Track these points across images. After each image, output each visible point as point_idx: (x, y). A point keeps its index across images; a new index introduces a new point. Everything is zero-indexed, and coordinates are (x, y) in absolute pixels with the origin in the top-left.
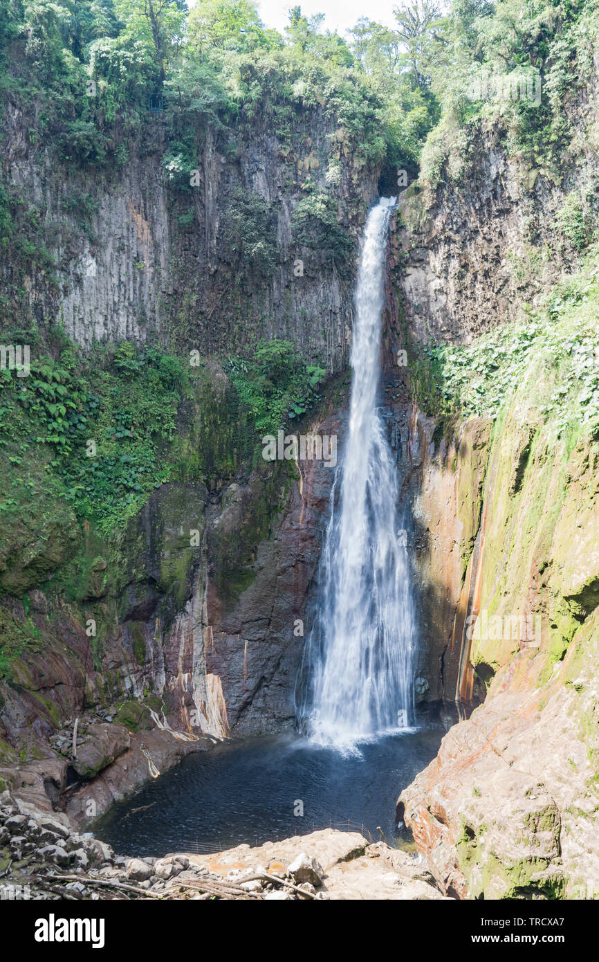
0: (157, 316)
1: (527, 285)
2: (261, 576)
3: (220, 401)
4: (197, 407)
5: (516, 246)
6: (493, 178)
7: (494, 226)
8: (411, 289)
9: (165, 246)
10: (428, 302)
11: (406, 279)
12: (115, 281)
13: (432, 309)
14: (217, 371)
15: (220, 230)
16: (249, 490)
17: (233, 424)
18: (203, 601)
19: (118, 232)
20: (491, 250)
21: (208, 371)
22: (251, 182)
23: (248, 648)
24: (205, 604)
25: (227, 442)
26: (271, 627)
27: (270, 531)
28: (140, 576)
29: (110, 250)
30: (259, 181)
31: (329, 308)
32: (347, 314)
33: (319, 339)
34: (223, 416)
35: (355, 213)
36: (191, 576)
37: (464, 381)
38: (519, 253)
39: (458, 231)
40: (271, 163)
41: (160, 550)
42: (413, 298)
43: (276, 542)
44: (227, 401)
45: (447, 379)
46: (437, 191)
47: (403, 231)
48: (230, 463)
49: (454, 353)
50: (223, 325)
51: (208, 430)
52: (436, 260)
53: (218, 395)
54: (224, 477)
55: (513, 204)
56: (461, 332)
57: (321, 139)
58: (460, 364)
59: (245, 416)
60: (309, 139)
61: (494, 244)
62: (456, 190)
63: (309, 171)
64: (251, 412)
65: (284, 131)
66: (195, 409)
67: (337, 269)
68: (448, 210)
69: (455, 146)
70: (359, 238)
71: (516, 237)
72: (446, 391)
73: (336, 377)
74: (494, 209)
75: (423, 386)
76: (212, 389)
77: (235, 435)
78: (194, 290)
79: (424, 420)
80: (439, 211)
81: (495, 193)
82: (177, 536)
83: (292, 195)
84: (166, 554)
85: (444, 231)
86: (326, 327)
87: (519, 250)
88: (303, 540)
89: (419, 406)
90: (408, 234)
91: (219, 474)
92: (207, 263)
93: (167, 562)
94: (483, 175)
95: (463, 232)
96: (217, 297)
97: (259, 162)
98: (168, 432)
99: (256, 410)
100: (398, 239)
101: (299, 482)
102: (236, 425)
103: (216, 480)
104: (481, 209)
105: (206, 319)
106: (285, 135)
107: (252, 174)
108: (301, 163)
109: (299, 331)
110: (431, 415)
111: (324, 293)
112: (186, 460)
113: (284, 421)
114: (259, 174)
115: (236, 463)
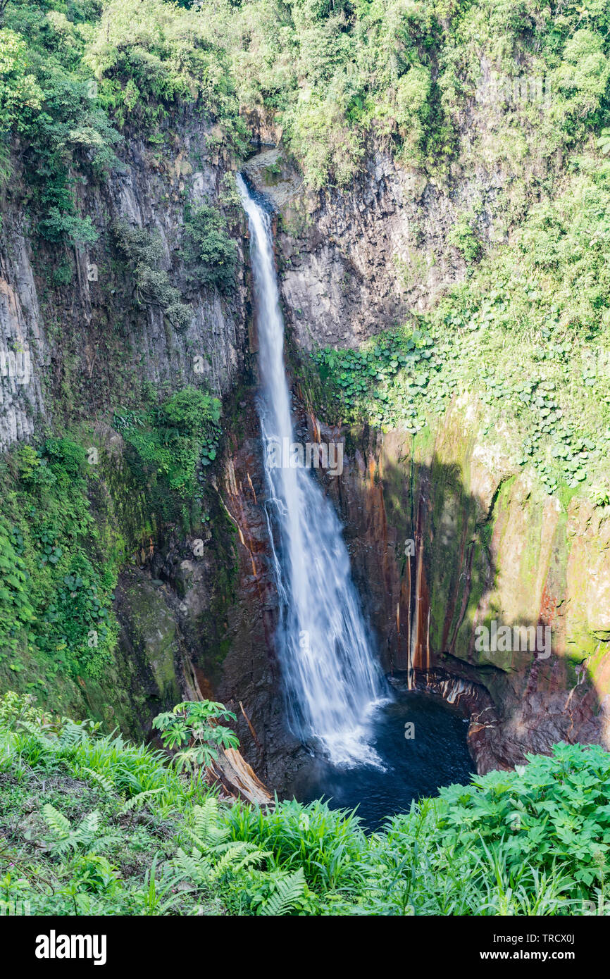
0: (40, 398)
1: (414, 289)
2: (237, 639)
3: (122, 468)
4: (105, 485)
5: (401, 250)
6: (379, 179)
7: (378, 229)
8: (290, 294)
9: (35, 310)
10: (310, 306)
11: (284, 283)
13: (313, 313)
14: (109, 435)
16: (207, 564)
17: (141, 487)
18: (195, 688)
20: (377, 254)
21: (99, 435)
22: (118, 202)
23: (244, 707)
24: (198, 690)
25: (142, 508)
26: (254, 679)
27: (233, 595)
28: (143, 699)
30: (127, 198)
31: (214, 331)
32: (229, 332)
34: (129, 482)
35: (235, 223)
36: (178, 670)
37: (365, 389)
38: (404, 258)
39: (342, 235)
40: (140, 175)
41: (149, 664)
42: (293, 303)
43: (241, 602)
44: (129, 464)
45: (346, 388)
46: (321, 193)
47: (283, 235)
48: (149, 529)
49: (344, 359)
50: (104, 379)
51: (121, 505)
52: (318, 265)
53: (118, 461)
54: (145, 545)
55: (397, 207)
56: (347, 335)
57: (192, 138)
58: (354, 370)
59: (154, 475)
60: (177, 138)
61: (379, 248)
62: (341, 192)
63: (181, 178)
64: (160, 470)
65: (157, 137)
66: (102, 488)
67: (219, 287)
68: (332, 214)
69: (344, 148)
70: (240, 250)
71: (400, 241)
72: (347, 401)
73: (226, 400)
74: (378, 211)
75: (317, 395)
76: (109, 455)
77: (148, 499)
78: (73, 352)
79: (329, 432)
80: (322, 214)
81: (378, 195)
82: (158, 643)
83: (166, 211)
84: (155, 664)
85: (329, 236)
86: (209, 351)
87: (404, 254)
88: (263, 590)
89: (317, 416)
90: (289, 239)
91: (140, 545)
92: (82, 314)
93: (158, 672)
94: (369, 176)
95: (347, 235)
96: (94, 350)
97: (125, 176)
98: (87, 527)
99: (166, 467)
100: (278, 245)
101: (238, 533)
102: (146, 487)
103: (139, 552)
104: (364, 212)
105: (87, 378)
106: (158, 142)
107: (119, 191)
108: (172, 170)
109: (182, 362)
110: (332, 424)
111: (205, 315)
112: (113, 548)
113: (200, 470)
114: (126, 191)
115: (156, 528)
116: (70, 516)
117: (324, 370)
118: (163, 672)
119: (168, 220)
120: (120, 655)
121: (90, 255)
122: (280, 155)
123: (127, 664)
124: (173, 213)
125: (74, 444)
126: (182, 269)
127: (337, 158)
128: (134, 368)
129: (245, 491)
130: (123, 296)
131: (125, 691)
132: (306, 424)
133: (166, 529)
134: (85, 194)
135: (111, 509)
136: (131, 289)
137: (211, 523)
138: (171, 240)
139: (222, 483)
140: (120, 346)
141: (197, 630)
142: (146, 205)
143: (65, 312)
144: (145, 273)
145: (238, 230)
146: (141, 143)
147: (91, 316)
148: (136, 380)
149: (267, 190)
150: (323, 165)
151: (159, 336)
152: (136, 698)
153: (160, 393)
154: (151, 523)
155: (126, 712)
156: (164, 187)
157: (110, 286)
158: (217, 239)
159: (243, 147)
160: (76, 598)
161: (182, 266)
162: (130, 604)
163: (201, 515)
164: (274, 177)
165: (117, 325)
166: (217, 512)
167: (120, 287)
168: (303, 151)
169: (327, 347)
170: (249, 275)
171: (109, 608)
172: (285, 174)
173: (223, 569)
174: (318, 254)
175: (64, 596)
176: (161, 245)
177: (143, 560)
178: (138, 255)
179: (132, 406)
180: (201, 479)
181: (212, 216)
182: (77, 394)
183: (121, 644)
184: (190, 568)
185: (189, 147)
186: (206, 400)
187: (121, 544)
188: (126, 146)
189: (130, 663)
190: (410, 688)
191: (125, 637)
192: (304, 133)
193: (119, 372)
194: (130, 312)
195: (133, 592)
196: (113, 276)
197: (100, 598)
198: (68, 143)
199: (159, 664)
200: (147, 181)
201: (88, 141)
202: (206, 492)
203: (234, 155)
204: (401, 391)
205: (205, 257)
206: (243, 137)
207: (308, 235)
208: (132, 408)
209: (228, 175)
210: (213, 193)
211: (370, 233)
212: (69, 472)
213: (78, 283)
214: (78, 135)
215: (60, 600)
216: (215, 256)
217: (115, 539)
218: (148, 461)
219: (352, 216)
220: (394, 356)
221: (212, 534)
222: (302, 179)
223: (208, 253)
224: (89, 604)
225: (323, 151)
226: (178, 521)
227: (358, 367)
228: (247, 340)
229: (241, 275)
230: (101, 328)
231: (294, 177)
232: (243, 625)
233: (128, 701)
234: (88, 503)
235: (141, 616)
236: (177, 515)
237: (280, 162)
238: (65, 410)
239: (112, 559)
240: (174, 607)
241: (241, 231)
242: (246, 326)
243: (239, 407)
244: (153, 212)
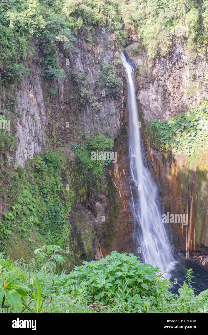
0: (44, 138)
1: (191, 97)
2: (117, 234)
3: (74, 166)
4: (68, 172)
5: (186, 82)
6: (178, 54)
7: (177, 73)
8: (142, 99)
9: (42, 105)
10: (149, 104)
11: (139, 95)
12: (28, 130)
13: (151, 107)
14: (70, 153)
15: (64, 89)
16: (106, 204)
17: (82, 173)
19: (26, 107)
20: (176, 84)
21: (66, 153)
22: (75, 63)
24: (101, 253)
25: (82, 181)
26: (123, 250)
27: (116, 217)
28: (79, 256)
29: (24, 117)
30: (78, 62)
31: (111, 113)
32: (117, 114)
33: (107, 126)
34: (77, 171)
35: (120, 71)
36: (94, 245)
37: (171, 137)
38: (187, 85)
39: (162, 76)
40: (83, 53)
41: (82, 242)
42: (143, 103)
43: (119, 220)
44: (77, 164)
45: (163, 136)
46: (154, 59)
47: (139, 76)
48: (84, 190)
49: (163, 125)
50: (68, 131)
51: (73, 180)
52: (153, 88)
53: (73, 163)
54: (82, 196)
55: (185, 65)
56: (164, 116)
57: (104, 39)
58: (167, 129)
59: (86, 169)
60: (98, 38)
61: (177, 81)
62: (162, 59)
63: (99, 54)
64: (89, 167)
65: (90, 39)
66: (67, 173)
67: (113, 96)
68: (159, 68)
69: (164, 42)
70: (122, 82)
71: (186, 78)
72: (163, 142)
73: (115, 140)
74: (177, 67)
75: (151, 139)
76: (70, 161)
77: (84, 178)
78: (56, 121)
79: (156, 154)
80: (154, 68)
81: (177, 60)
82: (86, 234)
83: (93, 67)
84: (84, 242)
85: (157, 76)
86: (109, 121)
87: (187, 84)
88: (128, 215)
89: (151, 147)
90: (141, 78)
91: (81, 196)
92: (60, 106)
93: (85, 245)
94: (173, 53)
95: (164, 76)
96: (65, 120)
97: (78, 53)
98: (60, 188)
99: (91, 166)
100: (137, 80)
101: (119, 192)
102: (83, 173)
103: (80, 198)
104: (171, 67)
105: (62, 131)
106: (90, 40)
107: (75, 59)
108: (96, 51)
109: (99, 125)
110: (157, 151)
111: (108, 107)
112: (70, 196)
113: (104, 167)
114: (78, 59)
115: (87, 189)
116: (54, 184)
117: (155, 129)
118: (88, 245)
119: (94, 70)
120: (71, 238)
121: (64, 84)
122: (139, 45)
123: (74, 242)
124: (96, 67)
125: (56, 156)
126: (99, 89)
127: (161, 46)
128: (80, 127)
129: (122, 176)
130: (76, 99)
131: (72, 252)
132: (147, 150)
133: (90, 190)
134: (62, 61)
135: (70, 181)
136: (79, 97)
137: (108, 188)
138: (95, 78)
139: (113, 172)
140: (74, 119)
141: (101, 230)
142: (86, 64)
143: (54, 105)
144: (84, 91)
145: (121, 74)
146: (84, 41)
147: (63, 107)
148: (80, 132)
149: (133, 58)
150: (155, 49)
151: (90, 115)
152: (77, 255)
153: (90, 137)
154: (85, 187)
155: (73, 260)
156: (93, 58)
157: (71, 95)
158: (112, 78)
159: (123, 42)
160: (55, 215)
161: (99, 88)
162: (75, 218)
163: (104, 185)
164: (136, 53)
165: (73, 111)
166: (110, 184)
167: (75, 96)
168: (147, 43)
169: (156, 121)
170: (125, 92)
171: (67, 219)
172: (140, 52)
173: (112, 206)
174: (153, 84)
175: (50, 214)
176: (91, 80)
177: (82, 201)
178: (82, 84)
179: (79, 142)
180: (105, 171)
181: (111, 69)
182: (58, 137)
183: (71, 233)
184: (99, 205)
185: (102, 42)
186: (107, 140)
187: (73, 195)
188: (78, 42)
189: (75, 241)
190: (187, 258)
191: (73, 231)
192: (148, 36)
193: (74, 129)
194: (78, 105)
195: (77, 214)
196: (72, 92)
197: (64, 215)
198: (55, 41)
199: (86, 242)
200: (86, 56)
201: (62, 40)
202: (107, 176)
203: (120, 45)
204: (185, 138)
205: (107, 84)
206: (124, 38)
207: (149, 76)
208: (79, 143)
209: (117, 53)
210: (111, 60)
211: (174, 75)
212: (54, 167)
213: (59, 94)
214: (59, 38)
215: (49, 215)
216: (111, 84)
217: (71, 193)
218: (84, 163)
219: (166, 69)
220: (183, 124)
221: (108, 192)
222: (147, 54)
223: (108, 83)
224: (60, 218)
225: (155, 43)
226: (95, 187)
227: (168, 128)
228: (124, 117)
229: (122, 92)
230: (67, 112)
231: (144, 53)
232: (120, 229)
233: (74, 256)
234: (61, 179)
235: (80, 223)
236: (95, 185)
237: (138, 47)
238: (53, 143)
239: (69, 200)
240: (93, 220)
241: (122, 74)
242: (124, 112)
243: (120, 143)
244: (88, 67)
